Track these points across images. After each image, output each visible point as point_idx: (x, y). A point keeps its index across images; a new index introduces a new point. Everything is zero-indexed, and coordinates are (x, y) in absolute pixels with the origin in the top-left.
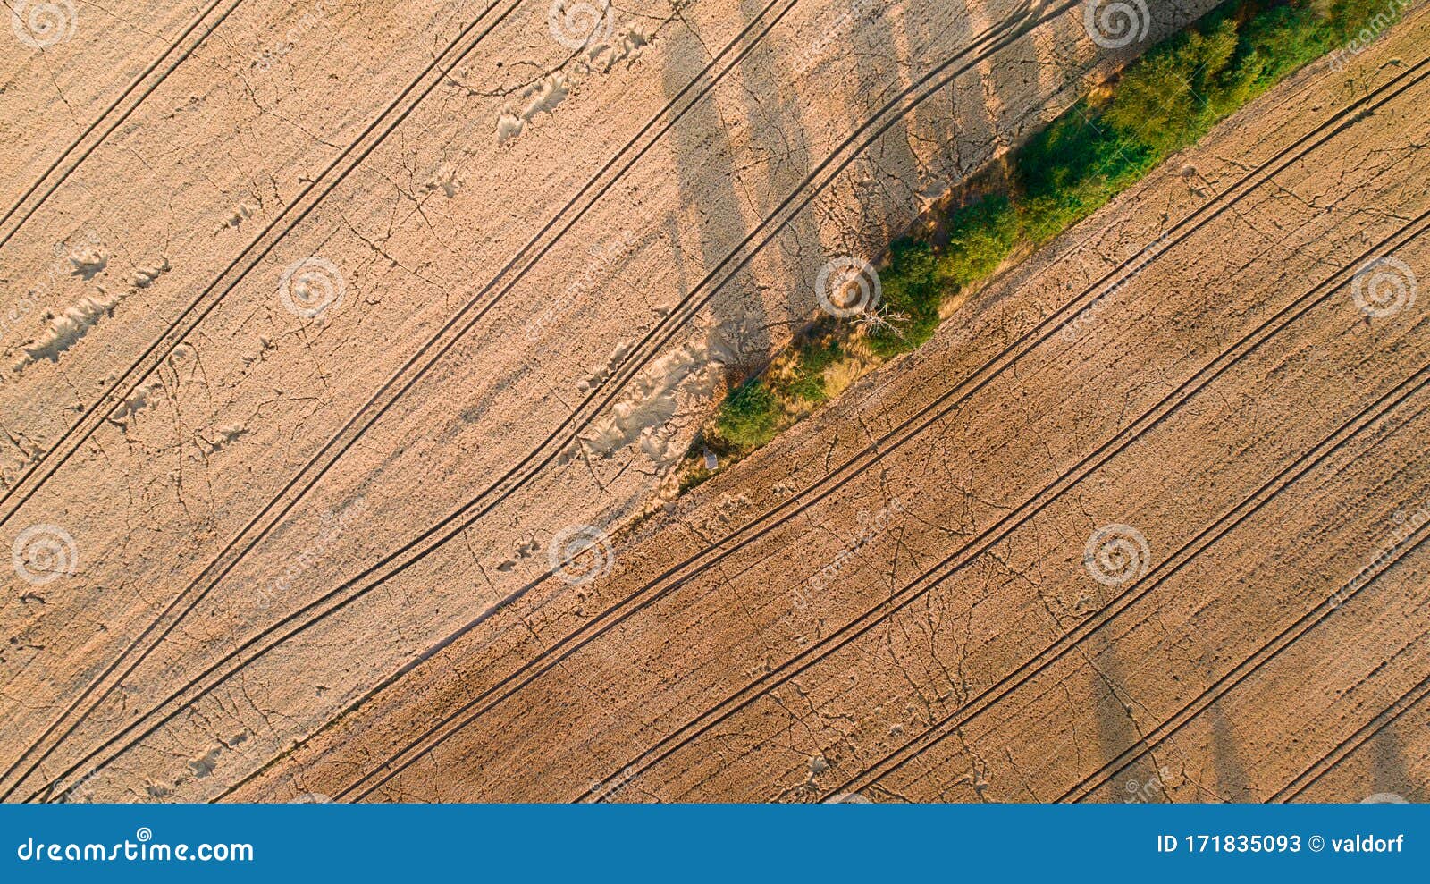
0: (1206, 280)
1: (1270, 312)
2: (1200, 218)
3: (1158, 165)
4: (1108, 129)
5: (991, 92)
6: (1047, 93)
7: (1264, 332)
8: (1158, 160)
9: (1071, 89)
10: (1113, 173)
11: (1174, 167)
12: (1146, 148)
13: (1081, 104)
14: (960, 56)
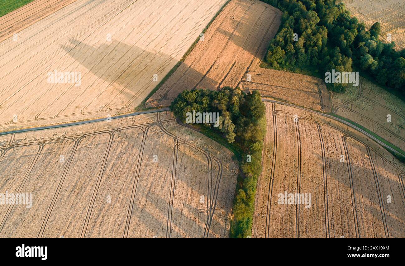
0: (280, 229)
1: (294, 223)
2: (268, 220)
3: (253, 219)
4: (240, 221)
5: (215, 234)
6: (224, 225)
7: (297, 227)
8: (252, 218)
9: (227, 221)
10: (247, 228)
11: (256, 216)
12: (248, 218)
13: (231, 221)
14: (205, 234)
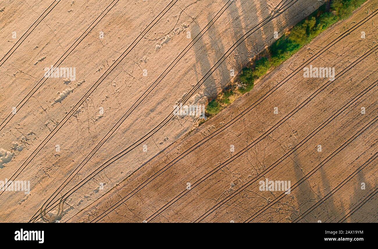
2: (312, 59)
3: (302, 48)
4: (290, 41)
5: (263, 34)
9: (281, 32)
10: (291, 50)
11: (305, 48)
12: (299, 44)
13: (284, 35)
14: (256, 26)
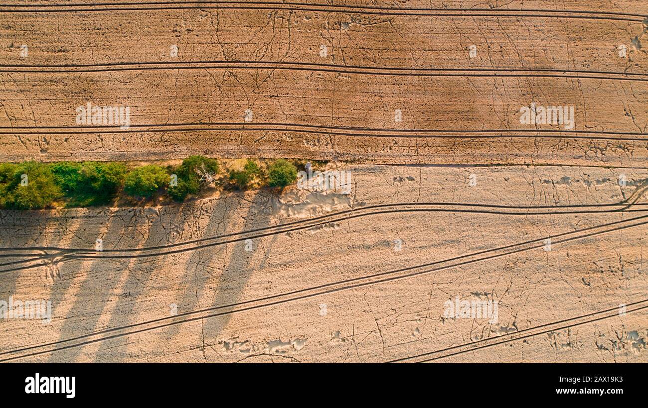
0: (67, 105)
1: (49, 76)
2: (52, 130)
3: (54, 162)
4: (64, 189)
5: (101, 235)
6: (79, 220)
7: (58, 69)
8: (53, 164)
9: (68, 215)
10: (75, 171)
11: (48, 157)
12: (54, 172)
13: (68, 207)
14: (104, 257)
